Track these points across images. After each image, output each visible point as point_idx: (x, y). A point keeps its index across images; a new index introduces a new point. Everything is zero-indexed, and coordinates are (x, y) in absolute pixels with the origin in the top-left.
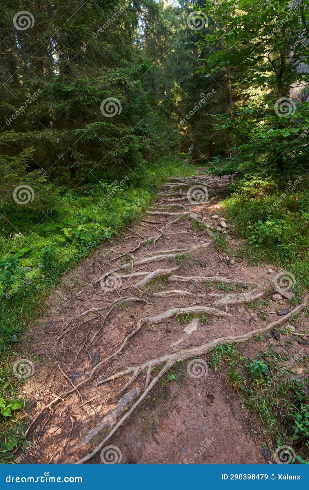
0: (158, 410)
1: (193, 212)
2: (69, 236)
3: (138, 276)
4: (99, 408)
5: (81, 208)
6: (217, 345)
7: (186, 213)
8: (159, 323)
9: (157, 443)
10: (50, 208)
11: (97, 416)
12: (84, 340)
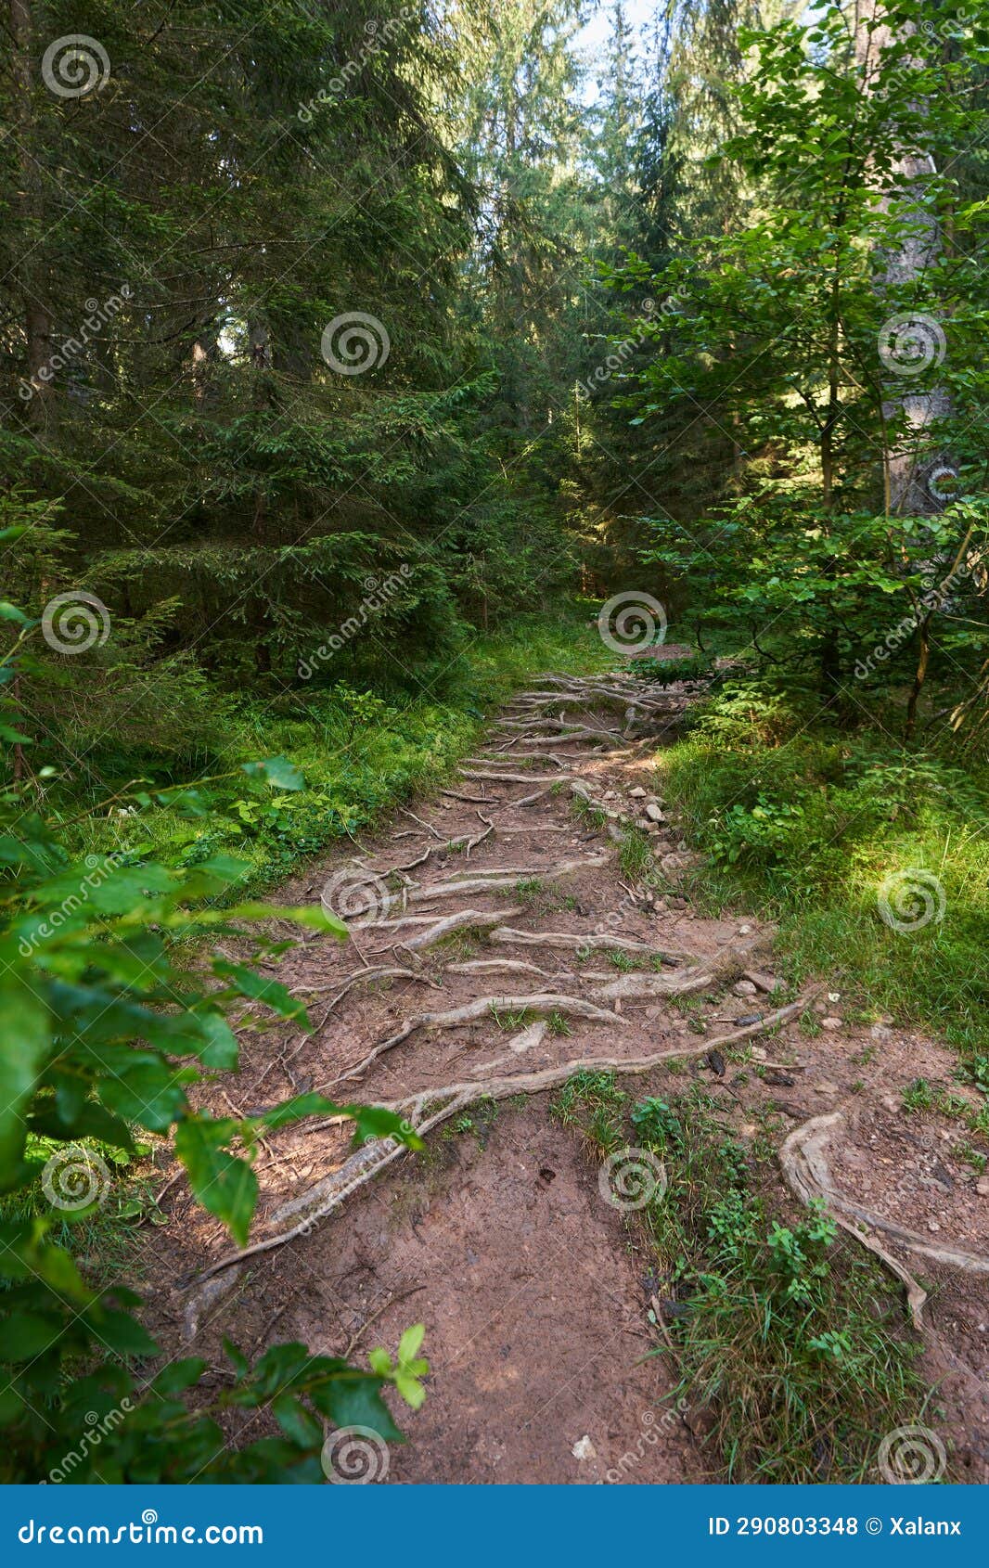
0: (429, 1184)
1: (581, 777)
2: (252, 821)
3: (417, 925)
4: (306, 1171)
5: (283, 753)
6: (576, 1073)
7: (561, 778)
8: (453, 1028)
9: (423, 1243)
10: (203, 749)
11: (302, 1181)
12: (280, 1048)
